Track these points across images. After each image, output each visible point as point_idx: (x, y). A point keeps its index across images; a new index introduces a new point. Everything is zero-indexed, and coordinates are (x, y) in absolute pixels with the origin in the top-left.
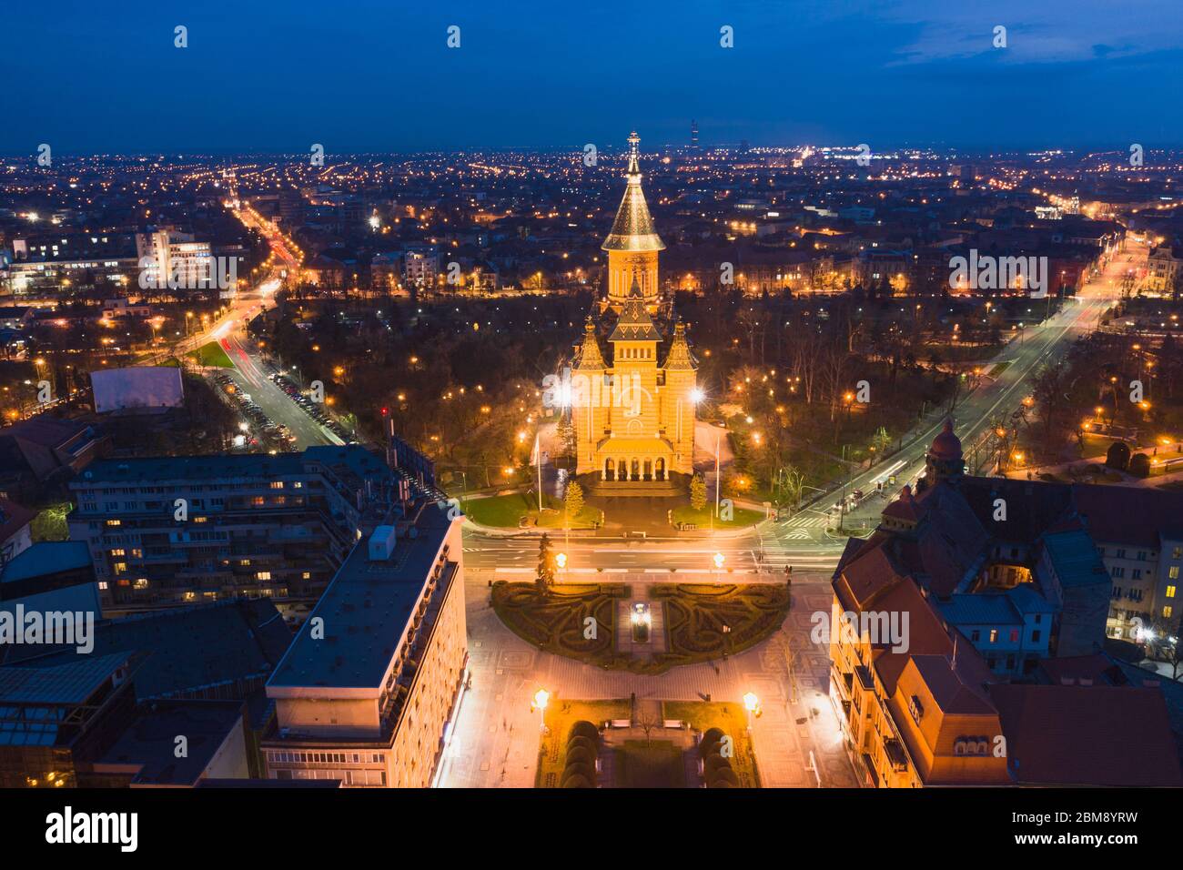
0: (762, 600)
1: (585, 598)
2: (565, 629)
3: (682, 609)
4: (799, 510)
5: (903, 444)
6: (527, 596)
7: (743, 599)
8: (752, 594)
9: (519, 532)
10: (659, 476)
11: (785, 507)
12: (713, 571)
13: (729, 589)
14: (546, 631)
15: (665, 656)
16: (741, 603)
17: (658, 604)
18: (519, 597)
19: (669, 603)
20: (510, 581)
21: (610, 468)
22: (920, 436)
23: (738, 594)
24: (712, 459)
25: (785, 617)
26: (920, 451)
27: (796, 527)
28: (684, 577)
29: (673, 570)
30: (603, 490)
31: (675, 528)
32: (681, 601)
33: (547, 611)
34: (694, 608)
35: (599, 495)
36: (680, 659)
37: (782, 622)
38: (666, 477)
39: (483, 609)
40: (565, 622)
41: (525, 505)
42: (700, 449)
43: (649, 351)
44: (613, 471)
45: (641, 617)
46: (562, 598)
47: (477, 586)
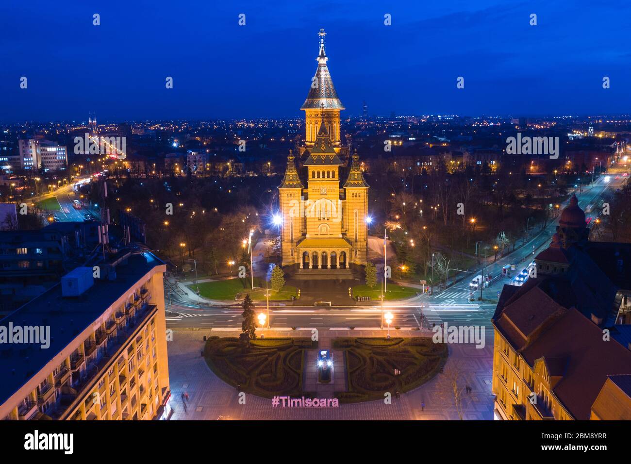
0: (425, 349)
1: (280, 349)
2: (261, 373)
3: (359, 356)
4: (447, 287)
5: (515, 247)
6: (234, 348)
7: (409, 349)
8: (416, 345)
9: (235, 303)
10: (342, 266)
11: (436, 285)
12: (384, 329)
13: (397, 341)
14: (244, 374)
15: (345, 394)
16: (408, 352)
17: (340, 353)
18: (227, 349)
19: (349, 352)
20: (221, 337)
21: (306, 261)
22: (526, 243)
23: (405, 345)
24: (380, 257)
25: (445, 363)
26: (528, 251)
27: (447, 298)
28: (361, 333)
29: (352, 328)
30: (301, 276)
31: (354, 299)
32: (358, 350)
33: (248, 359)
34: (369, 356)
35: (297, 279)
36: (357, 396)
37: (443, 366)
38: (347, 266)
39: (196, 358)
40: (261, 368)
41: (242, 285)
42: (372, 250)
43: (333, 173)
44: (308, 263)
45: (325, 363)
46: (261, 348)
47: (195, 340)
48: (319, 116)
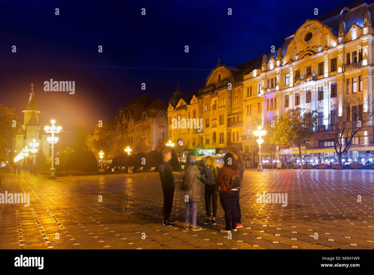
48: (30, 113)
